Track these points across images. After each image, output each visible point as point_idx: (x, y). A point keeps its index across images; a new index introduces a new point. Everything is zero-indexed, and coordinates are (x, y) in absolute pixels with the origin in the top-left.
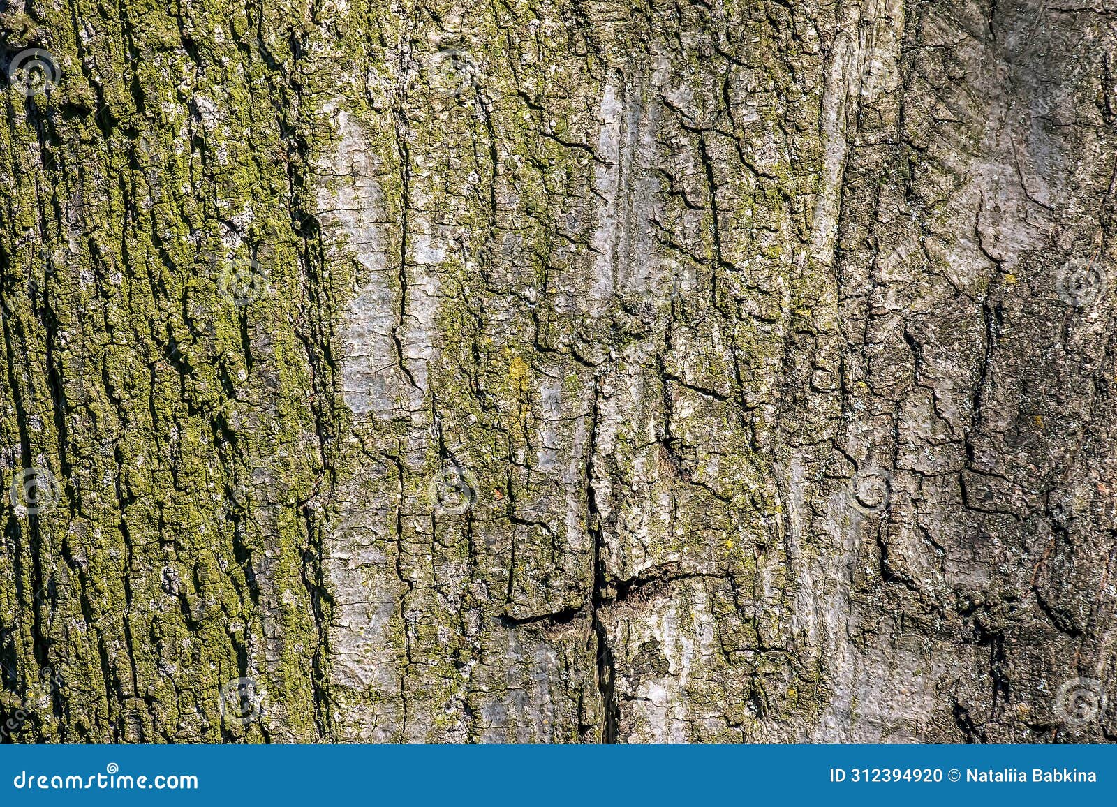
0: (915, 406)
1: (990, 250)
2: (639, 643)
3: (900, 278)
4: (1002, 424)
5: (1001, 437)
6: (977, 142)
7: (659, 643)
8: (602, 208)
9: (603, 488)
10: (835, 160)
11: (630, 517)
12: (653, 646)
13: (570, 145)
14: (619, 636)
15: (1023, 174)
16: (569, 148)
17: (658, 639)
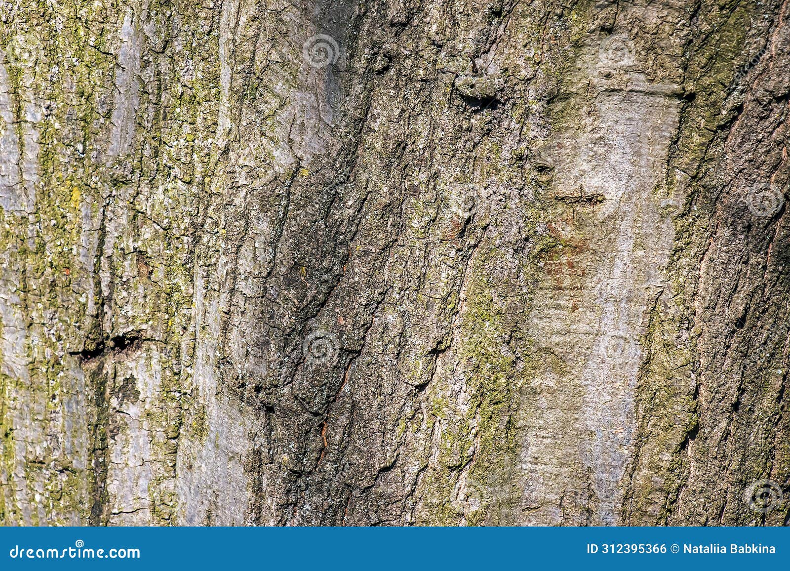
0: (246, 250)
1: (296, 151)
2: (123, 378)
3: (249, 164)
4: (283, 270)
5: (282, 278)
6: (295, 77)
7: (135, 379)
8: (118, 97)
9: (105, 277)
10: (226, 81)
11: (120, 297)
12: (131, 380)
13: (104, 53)
14: (110, 372)
15: (320, 101)
16: (104, 56)
17: (135, 377)
